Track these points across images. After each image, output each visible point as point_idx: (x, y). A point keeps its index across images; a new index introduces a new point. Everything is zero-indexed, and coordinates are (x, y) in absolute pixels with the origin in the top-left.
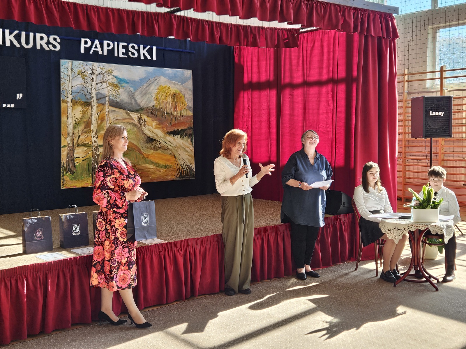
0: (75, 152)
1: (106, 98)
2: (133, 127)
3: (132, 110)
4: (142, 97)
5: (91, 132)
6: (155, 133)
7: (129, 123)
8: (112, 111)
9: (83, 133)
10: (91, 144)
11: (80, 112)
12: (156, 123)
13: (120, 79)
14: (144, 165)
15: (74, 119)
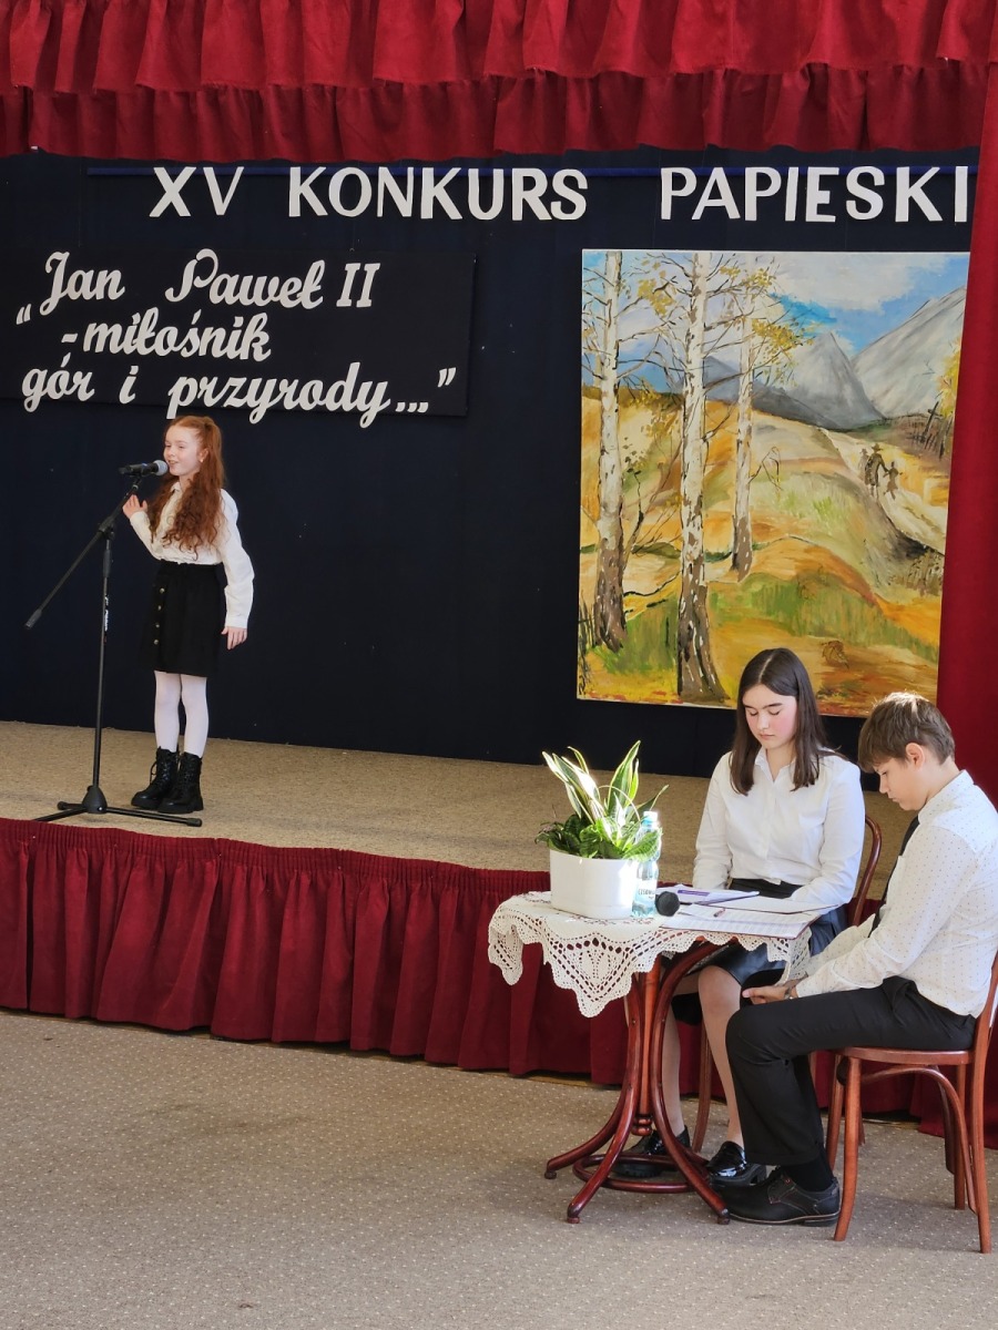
0: (626, 573)
1: (741, 378)
2: (840, 493)
3: (840, 425)
4: (888, 374)
5: (678, 504)
6: (929, 523)
7: (823, 475)
8: (763, 429)
9: (656, 504)
10: (680, 546)
11: (645, 432)
12: (937, 481)
13: (800, 307)
14: (878, 648)
15: (625, 453)
